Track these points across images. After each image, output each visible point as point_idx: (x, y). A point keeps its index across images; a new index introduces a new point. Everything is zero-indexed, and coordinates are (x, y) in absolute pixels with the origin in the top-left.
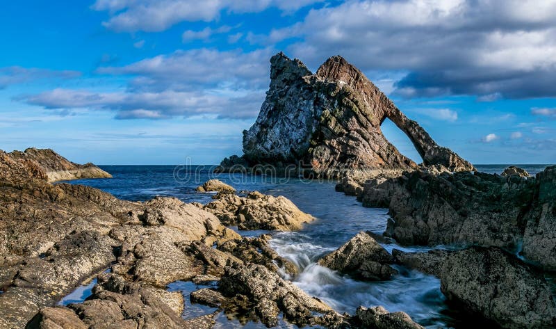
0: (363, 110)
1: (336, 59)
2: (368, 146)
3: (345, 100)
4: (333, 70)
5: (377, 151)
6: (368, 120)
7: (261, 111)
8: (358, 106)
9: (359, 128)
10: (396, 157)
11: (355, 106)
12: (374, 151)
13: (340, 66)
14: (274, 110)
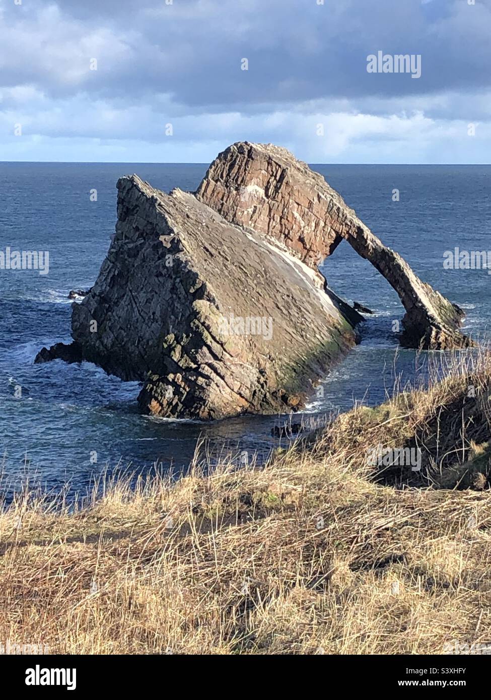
0: (217, 338)
1: (241, 150)
2: (224, 384)
3: (194, 323)
4: (235, 170)
5: (236, 390)
6: (225, 350)
7: (101, 274)
8: (210, 333)
9: (211, 360)
10: (265, 395)
11: (206, 333)
12: (233, 390)
13: (248, 161)
14: (120, 274)
